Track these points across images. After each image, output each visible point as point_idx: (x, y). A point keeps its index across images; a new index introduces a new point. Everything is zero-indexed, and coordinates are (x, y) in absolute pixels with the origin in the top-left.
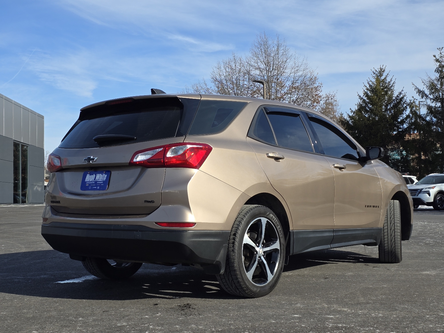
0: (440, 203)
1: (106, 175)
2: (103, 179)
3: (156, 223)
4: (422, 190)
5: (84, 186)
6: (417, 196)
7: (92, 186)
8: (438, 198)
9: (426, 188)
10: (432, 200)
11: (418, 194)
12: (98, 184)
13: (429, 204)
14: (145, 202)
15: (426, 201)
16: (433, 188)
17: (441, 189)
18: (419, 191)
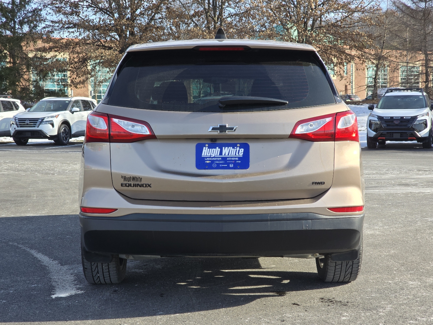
0: (64, 136)
1: (243, 150)
2: (237, 154)
3: (328, 209)
4: (44, 119)
5: (201, 163)
6: (38, 127)
7: (218, 164)
8: (62, 130)
9: (48, 117)
10: (55, 133)
11: (39, 125)
12: (228, 160)
13: (51, 138)
14: (313, 184)
15: (49, 134)
16: (57, 116)
17: (65, 117)
18: (40, 121)
